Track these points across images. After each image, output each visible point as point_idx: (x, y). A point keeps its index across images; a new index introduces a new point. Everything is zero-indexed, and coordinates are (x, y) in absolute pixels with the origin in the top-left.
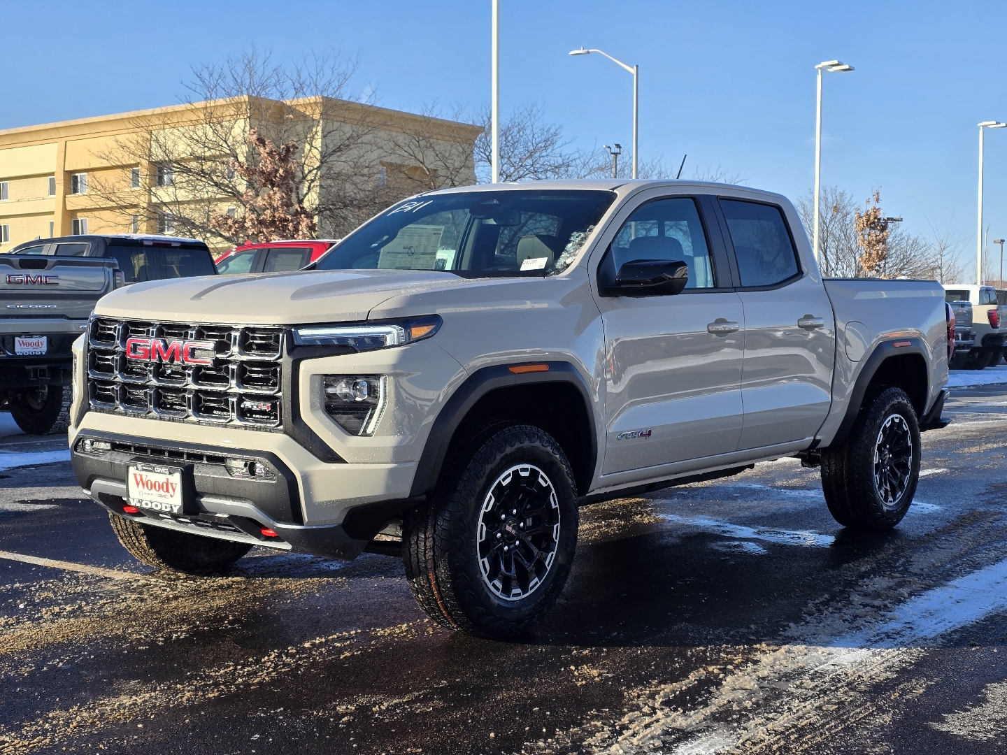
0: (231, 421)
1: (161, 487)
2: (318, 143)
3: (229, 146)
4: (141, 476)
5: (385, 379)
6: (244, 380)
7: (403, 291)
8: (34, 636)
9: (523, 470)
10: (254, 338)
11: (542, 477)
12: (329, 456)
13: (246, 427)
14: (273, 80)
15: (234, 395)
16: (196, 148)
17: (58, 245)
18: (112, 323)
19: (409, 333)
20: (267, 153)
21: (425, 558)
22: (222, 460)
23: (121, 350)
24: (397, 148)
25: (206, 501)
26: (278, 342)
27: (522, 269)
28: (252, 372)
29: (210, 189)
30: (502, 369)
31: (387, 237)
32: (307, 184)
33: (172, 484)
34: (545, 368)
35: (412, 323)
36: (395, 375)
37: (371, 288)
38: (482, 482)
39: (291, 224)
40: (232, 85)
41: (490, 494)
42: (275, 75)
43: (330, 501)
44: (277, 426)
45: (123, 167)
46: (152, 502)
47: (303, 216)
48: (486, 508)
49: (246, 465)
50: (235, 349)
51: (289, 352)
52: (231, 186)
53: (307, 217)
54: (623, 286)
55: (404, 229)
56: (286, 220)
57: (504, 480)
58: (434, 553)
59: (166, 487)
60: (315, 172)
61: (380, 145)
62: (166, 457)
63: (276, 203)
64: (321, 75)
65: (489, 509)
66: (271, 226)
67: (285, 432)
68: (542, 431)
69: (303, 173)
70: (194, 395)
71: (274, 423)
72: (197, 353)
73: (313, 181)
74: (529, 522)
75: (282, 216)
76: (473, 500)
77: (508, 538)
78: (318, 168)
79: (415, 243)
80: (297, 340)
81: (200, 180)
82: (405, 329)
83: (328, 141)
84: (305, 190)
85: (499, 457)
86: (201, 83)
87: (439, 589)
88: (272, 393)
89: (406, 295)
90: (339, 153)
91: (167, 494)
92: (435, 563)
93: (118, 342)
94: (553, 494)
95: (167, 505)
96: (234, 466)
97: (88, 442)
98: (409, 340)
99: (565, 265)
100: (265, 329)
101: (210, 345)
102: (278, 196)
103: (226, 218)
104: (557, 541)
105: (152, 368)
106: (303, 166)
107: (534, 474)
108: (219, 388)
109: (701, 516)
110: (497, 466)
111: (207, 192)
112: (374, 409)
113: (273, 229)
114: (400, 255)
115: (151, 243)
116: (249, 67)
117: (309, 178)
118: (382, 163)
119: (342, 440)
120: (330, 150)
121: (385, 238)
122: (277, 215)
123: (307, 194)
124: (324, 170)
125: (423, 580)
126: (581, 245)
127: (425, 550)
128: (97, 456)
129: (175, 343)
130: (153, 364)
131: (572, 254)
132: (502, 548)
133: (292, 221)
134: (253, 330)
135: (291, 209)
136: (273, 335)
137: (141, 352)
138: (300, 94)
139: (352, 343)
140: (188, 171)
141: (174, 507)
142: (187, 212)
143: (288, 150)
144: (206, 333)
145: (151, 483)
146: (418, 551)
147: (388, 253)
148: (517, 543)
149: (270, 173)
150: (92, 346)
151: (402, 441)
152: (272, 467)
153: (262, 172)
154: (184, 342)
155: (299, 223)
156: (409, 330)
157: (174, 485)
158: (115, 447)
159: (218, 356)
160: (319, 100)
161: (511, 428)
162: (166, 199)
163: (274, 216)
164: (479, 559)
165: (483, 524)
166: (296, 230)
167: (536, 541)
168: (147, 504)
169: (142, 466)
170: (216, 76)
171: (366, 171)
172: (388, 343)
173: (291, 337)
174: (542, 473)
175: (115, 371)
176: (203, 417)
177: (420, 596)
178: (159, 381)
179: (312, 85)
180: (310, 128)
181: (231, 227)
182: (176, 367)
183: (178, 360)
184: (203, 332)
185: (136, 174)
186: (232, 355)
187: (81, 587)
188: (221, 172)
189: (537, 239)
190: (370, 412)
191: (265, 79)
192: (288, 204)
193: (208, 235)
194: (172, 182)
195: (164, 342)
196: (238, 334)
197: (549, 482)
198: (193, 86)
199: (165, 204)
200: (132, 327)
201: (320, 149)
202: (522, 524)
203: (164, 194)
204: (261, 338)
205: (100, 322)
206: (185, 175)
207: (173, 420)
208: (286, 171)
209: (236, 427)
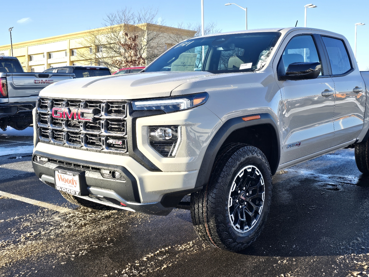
0: (103, 149)
1: (70, 182)
2: (146, 37)
3: (118, 39)
4: (61, 175)
5: (181, 128)
6: (108, 129)
7: (188, 80)
8: (12, 255)
9: (249, 168)
10: (113, 107)
11: (257, 171)
12: (153, 168)
13: (110, 153)
14: (132, 18)
15: (104, 136)
16: (108, 40)
17: (58, 70)
18: (47, 100)
19: (192, 102)
20: (128, 38)
21: (203, 217)
22: (98, 170)
23: (50, 113)
24: (170, 38)
25: (92, 189)
26: (125, 109)
27: (240, 69)
28: (112, 124)
29: (113, 53)
30: (239, 119)
31: (175, 58)
32: (143, 50)
33: (75, 181)
34: (259, 117)
35: (194, 97)
36: (186, 125)
37: (171, 79)
38: (230, 177)
39: (137, 62)
40: (119, 19)
41: (234, 182)
42: (132, 16)
43: (154, 191)
44: (126, 152)
45: (87, 47)
46: (66, 189)
47: (141, 59)
48: (232, 190)
49: (110, 172)
50: (103, 113)
51: (130, 114)
52: (119, 52)
53: (142, 59)
54: (290, 75)
55: (181, 54)
56: (136, 61)
57: (240, 174)
58: (207, 214)
59: (72, 182)
60: (145, 46)
61: (165, 37)
62: (72, 167)
63: (132, 55)
64: (146, 15)
65: (234, 190)
66: (131, 62)
67: (130, 156)
68: (257, 149)
69: (141, 47)
70: (84, 136)
71: (124, 151)
72: (85, 115)
73: (145, 49)
74: (251, 192)
75: (134, 59)
76: (226, 186)
77: (241, 202)
78: (146, 45)
79: (186, 61)
80: (134, 108)
81: (110, 50)
82: (191, 100)
83: (149, 36)
84: (142, 52)
85: (238, 163)
86: (109, 19)
87: (210, 231)
88: (122, 135)
89: (190, 82)
90: (152, 40)
91: (73, 185)
92: (208, 219)
93: (49, 109)
94: (262, 178)
95: (73, 191)
96: (104, 173)
97: (38, 157)
98: (192, 107)
99: (262, 66)
100: (118, 102)
101: (91, 111)
102: (132, 52)
103: (116, 61)
104: (264, 200)
105: (64, 122)
106: (141, 44)
107: (253, 169)
108: (96, 132)
109: (301, 169)
110: (238, 168)
111: (112, 54)
112: (176, 143)
113: (131, 64)
114: (180, 66)
115: (89, 68)
116: (124, 14)
117: (143, 48)
118: (166, 43)
119: (159, 160)
120: (150, 39)
121: (174, 58)
122: (133, 59)
123: (143, 53)
124: (148, 46)
125: (201, 226)
126: (268, 56)
127: (203, 212)
128: (42, 164)
129: (74, 110)
130: (65, 120)
131: (264, 61)
132: (239, 207)
133: (137, 61)
134: (112, 103)
135: (137, 56)
136: (122, 106)
137: (59, 114)
138: (140, 22)
139: (162, 108)
140: (106, 47)
141: (76, 192)
142: (106, 60)
143: (135, 37)
144: (89, 104)
145: (66, 179)
146: (199, 213)
147: (175, 65)
148: (246, 203)
149: (130, 45)
150: (38, 111)
151: (190, 160)
152: (123, 174)
153: (127, 45)
154: (78, 109)
155: (140, 61)
156: (192, 101)
157: (76, 181)
158: (49, 160)
159: (95, 116)
160: (146, 24)
161: (243, 148)
162: (100, 57)
163: (132, 59)
164: (229, 215)
165: (231, 198)
166: (139, 64)
167: (254, 201)
168: (64, 189)
169: (61, 171)
170: (114, 17)
171: (161, 46)
172: (182, 108)
173: (131, 106)
174: (257, 169)
175: (48, 123)
176: (89, 147)
177: (200, 233)
178: (68, 128)
179: (144, 19)
180: (144, 32)
181: (118, 64)
182: (75, 122)
183: (75, 118)
184: (88, 104)
185: (91, 49)
186: (101, 116)
187: (44, 219)
188: (116, 47)
189: (237, 58)
190: (173, 145)
191: (129, 17)
192: (136, 55)
193: (113, 67)
194: (101, 51)
195: (69, 109)
196: (104, 105)
197: (260, 173)
198: (107, 20)
199: (100, 58)
200: (56, 102)
201: (146, 39)
202: (247, 194)
203: (99, 55)
204: (116, 107)
205: (42, 99)
206: (105, 48)
207: (75, 148)
208: (135, 44)
209: (105, 152)
